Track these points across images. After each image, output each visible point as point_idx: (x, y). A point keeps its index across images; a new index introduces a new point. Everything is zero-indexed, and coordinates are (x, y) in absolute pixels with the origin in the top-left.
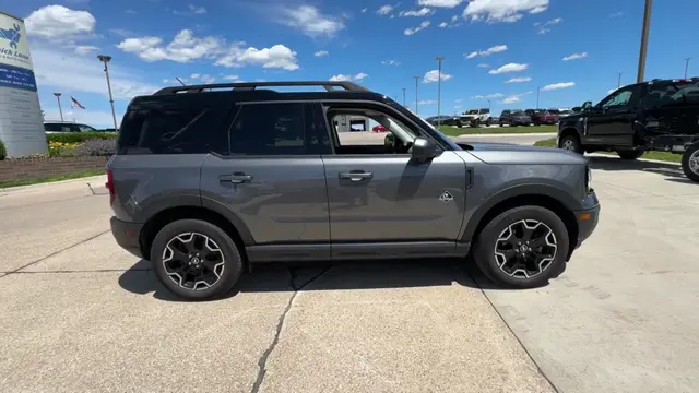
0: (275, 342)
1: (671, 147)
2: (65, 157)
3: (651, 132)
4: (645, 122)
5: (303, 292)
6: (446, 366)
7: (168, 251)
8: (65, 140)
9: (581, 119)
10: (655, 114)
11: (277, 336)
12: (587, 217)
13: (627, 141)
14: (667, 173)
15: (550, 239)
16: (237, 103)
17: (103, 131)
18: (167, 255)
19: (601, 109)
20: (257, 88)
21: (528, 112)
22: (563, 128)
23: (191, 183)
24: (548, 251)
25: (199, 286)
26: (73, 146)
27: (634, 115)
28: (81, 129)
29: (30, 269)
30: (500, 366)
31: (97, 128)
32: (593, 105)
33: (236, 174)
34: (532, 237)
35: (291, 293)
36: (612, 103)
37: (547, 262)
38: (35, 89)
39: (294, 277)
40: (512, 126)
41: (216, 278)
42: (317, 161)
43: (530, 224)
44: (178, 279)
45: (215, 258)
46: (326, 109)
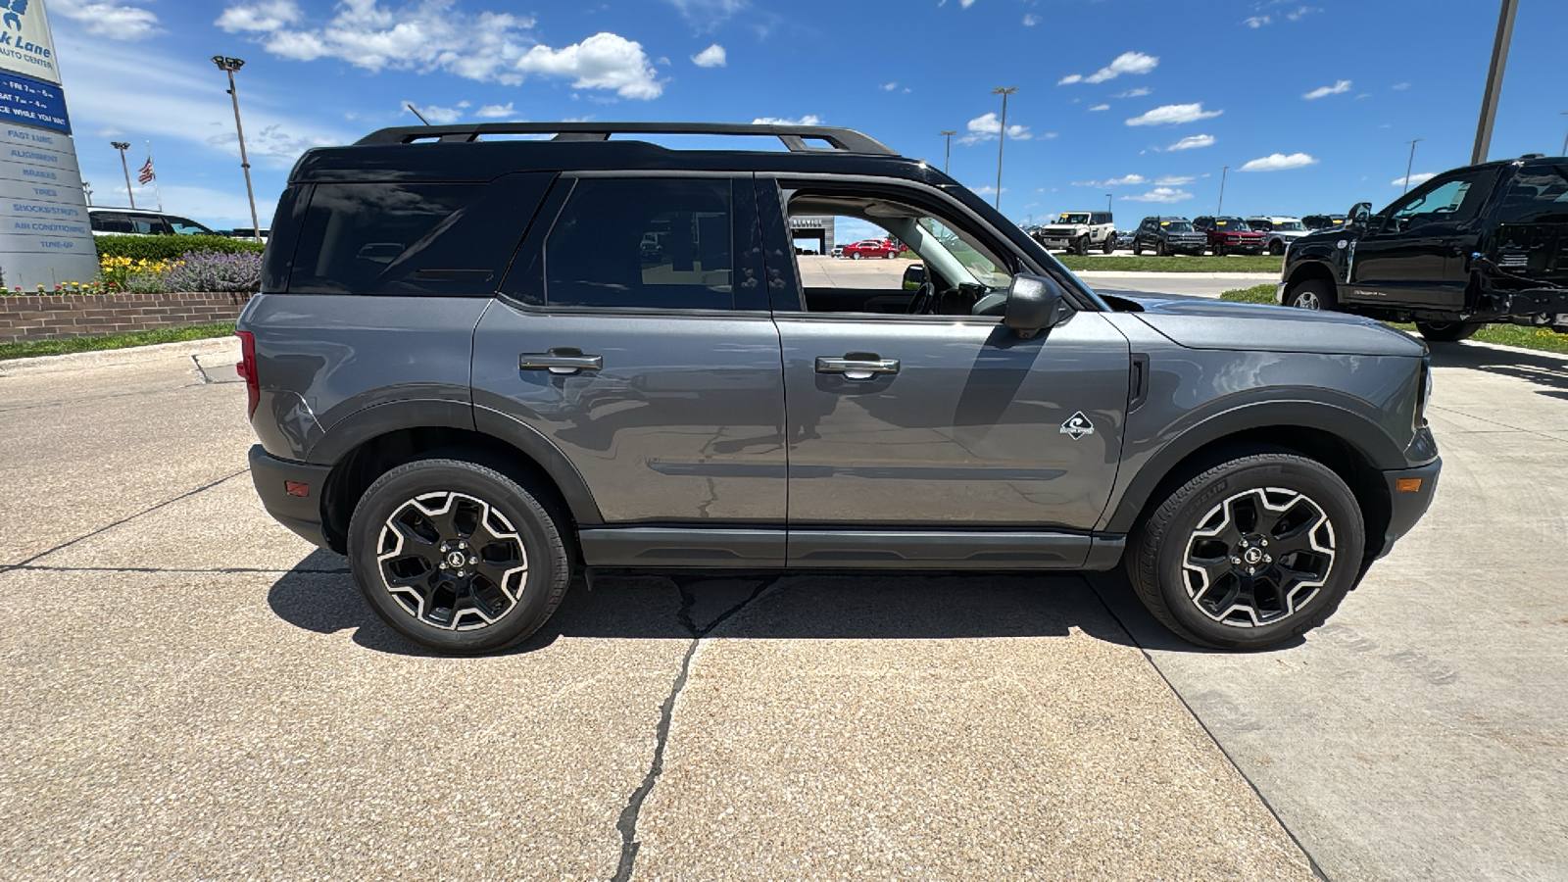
0: (656, 770)
1: (1552, 316)
2: (137, 291)
3: (1509, 281)
4: (1497, 257)
5: (714, 640)
6: (1082, 849)
7: (390, 535)
8: (138, 252)
9: (1342, 244)
10: (1521, 238)
11: (659, 752)
12: (1415, 485)
13: (1447, 300)
14: (1538, 378)
15: (1321, 537)
16: (565, 174)
17: (227, 234)
18: (389, 542)
19: (1392, 223)
20: (614, 137)
21: (1201, 223)
22: (1297, 264)
23: (450, 371)
24: (1311, 564)
25: (465, 620)
26: (159, 267)
27: (1473, 239)
28: (176, 227)
29: (56, 560)
30: (1216, 852)
31: (214, 228)
32: (1375, 211)
33: (560, 352)
34: (1276, 531)
35: (687, 642)
36: (1416, 208)
37: (1306, 591)
38: (66, 130)
39: (689, 601)
40: (1164, 253)
41: (506, 602)
42: (761, 327)
43: (1274, 499)
44: (414, 603)
45: (505, 553)
46: (787, 194)
